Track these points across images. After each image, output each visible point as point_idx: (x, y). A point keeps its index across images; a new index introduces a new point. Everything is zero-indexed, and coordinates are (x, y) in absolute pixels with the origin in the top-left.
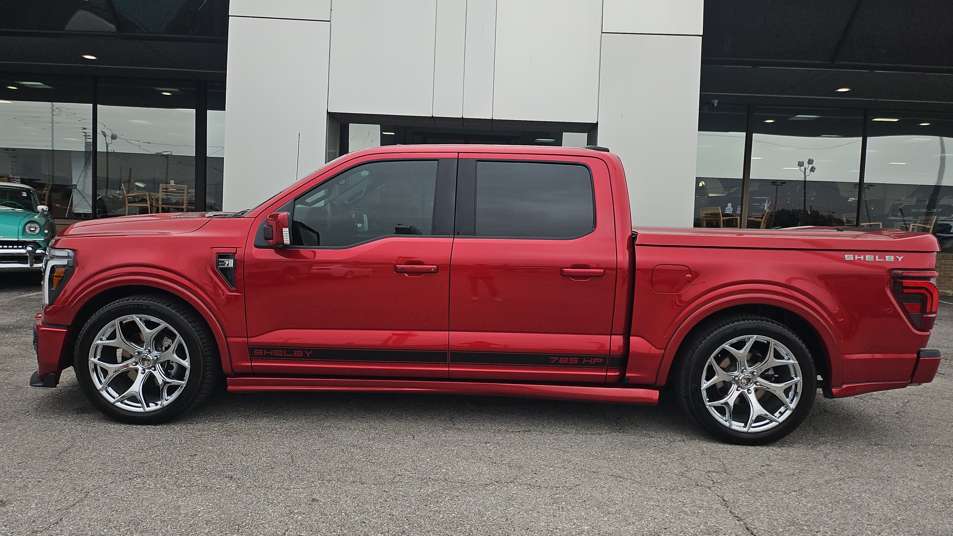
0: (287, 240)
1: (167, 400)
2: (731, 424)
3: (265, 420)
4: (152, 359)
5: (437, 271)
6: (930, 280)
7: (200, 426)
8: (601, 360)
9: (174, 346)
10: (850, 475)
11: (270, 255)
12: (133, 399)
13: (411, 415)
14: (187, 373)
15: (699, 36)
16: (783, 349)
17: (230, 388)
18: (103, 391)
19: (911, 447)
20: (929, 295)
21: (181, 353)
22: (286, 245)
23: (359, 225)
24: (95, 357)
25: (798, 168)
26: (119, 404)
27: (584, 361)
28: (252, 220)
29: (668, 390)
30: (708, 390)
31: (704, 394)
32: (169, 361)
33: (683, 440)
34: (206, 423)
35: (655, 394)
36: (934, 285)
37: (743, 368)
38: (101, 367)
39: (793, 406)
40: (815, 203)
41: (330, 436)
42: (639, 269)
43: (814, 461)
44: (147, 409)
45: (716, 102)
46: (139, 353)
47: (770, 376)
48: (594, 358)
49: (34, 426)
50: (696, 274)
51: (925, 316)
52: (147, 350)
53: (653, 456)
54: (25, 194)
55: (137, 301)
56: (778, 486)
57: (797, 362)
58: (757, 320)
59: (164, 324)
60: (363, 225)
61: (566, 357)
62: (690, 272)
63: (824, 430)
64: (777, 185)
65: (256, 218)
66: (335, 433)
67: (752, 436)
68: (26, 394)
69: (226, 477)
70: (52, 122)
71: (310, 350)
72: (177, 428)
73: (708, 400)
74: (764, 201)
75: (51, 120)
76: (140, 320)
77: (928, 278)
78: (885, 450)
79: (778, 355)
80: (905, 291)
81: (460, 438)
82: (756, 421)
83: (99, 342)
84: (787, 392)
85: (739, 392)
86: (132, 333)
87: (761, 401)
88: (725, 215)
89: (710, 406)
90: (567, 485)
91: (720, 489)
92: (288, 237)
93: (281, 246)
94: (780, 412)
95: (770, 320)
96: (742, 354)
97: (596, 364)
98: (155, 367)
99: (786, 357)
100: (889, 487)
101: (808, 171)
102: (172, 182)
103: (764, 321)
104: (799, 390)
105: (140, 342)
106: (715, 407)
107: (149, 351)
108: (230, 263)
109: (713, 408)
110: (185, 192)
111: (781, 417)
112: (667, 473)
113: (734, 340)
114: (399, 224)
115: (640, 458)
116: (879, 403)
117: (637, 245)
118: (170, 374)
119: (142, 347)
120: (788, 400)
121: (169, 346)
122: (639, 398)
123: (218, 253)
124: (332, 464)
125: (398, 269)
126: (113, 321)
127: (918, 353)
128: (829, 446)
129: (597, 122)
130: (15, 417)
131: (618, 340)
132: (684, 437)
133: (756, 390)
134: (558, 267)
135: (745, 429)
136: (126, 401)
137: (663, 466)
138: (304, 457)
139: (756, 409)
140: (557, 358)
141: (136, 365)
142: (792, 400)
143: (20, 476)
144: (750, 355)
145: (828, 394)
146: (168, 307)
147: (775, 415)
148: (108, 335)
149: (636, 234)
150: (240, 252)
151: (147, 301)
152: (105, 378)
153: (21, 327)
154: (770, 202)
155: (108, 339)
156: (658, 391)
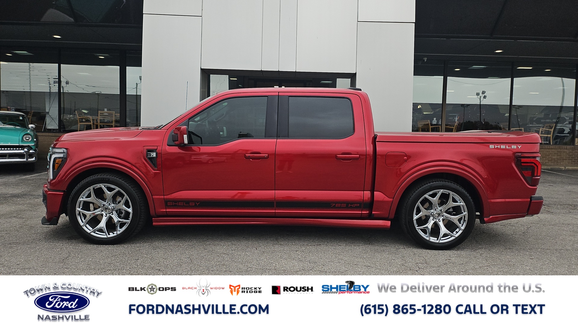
0: (186, 141)
1: (120, 231)
2: (430, 239)
3: (174, 241)
4: (111, 208)
5: (268, 157)
6: (536, 158)
7: (138, 245)
8: (359, 205)
9: (123, 201)
10: (493, 264)
11: (176, 150)
12: (101, 230)
13: (254, 238)
14: (131, 216)
15: (413, 23)
16: (457, 197)
17: (154, 224)
18: (84, 226)
19: (528, 250)
20: (536, 167)
21: (127, 204)
22: (186, 144)
23: (221, 133)
24: (79, 208)
25: (476, 97)
26: (93, 234)
27: (349, 205)
28: (166, 131)
29: (395, 221)
30: (417, 220)
31: (415, 222)
32: (120, 209)
33: (404, 248)
34: (141, 244)
35: (388, 223)
36: (539, 162)
37: (436, 208)
38: (82, 213)
39: (463, 228)
40: (486, 117)
41: (211, 249)
42: (379, 155)
43: (474, 257)
44: (109, 236)
45: (425, 59)
46: (104, 205)
47: (451, 212)
48: (354, 203)
49: (46, 247)
50: (409, 157)
51: (534, 178)
52: (108, 203)
53: (388, 256)
54: (21, 118)
55: (103, 176)
56: (454, 269)
57: (465, 204)
58: (443, 181)
59: (117, 189)
60: (224, 133)
61: (340, 203)
62: (406, 156)
63: (482, 242)
64: (464, 107)
65: (168, 129)
66: (213, 247)
67: (441, 245)
68: (37, 230)
69: (157, 270)
70: (30, 75)
71: (199, 202)
72: (126, 246)
73: (417, 225)
74: (455, 116)
75: (29, 74)
76: (104, 187)
77: (535, 157)
78: (514, 251)
79: (454, 201)
80: (523, 164)
81: (282, 249)
82: (443, 237)
83: (82, 199)
84: (460, 220)
85: (434, 221)
86: (99, 194)
87: (446, 226)
88: (432, 125)
89: (418, 229)
90: (341, 271)
91: (423, 271)
92: (187, 140)
93: (182, 145)
94: (456, 232)
95: (450, 181)
96: (435, 200)
97: (356, 207)
98: (112, 213)
99: (459, 202)
100: (513, 269)
101: (482, 98)
102: (106, 110)
103: (447, 182)
104: (466, 219)
105: (104, 199)
106: (421, 230)
107: (109, 204)
108: (154, 155)
109: (420, 230)
110: (114, 115)
111: (457, 234)
112: (395, 264)
113: (431, 193)
114: (241, 132)
115: (380, 257)
116: (514, 228)
117: (377, 141)
118: (121, 216)
119: (105, 202)
120: (460, 225)
121: (120, 201)
122: (380, 225)
123: (147, 149)
124: (213, 262)
125: (247, 156)
126: (90, 187)
127: (531, 198)
128: (483, 250)
129: (356, 72)
130: (34, 242)
131: (368, 194)
132: (405, 247)
133: (443, 220)
134: (334, 154)
135: (437, 241)
136: (97, 232)
137: (392, 261)
138: (198, 260)
139: (443, 230)
140: (335, 204)
141: (102, 212)
142: (463, 225)
143: (44, 271)
144: (440, 201)
145: (483, 222)
146: (120, 179)
147: (454, 233)
148: (86, 195)
149: (376, 135)
150: (159, 148)
151: (108, 176)
152: (85, 219)
153: (25, 195)
154: (459, 117)
155: (86, 198)
156: (390, 222)
